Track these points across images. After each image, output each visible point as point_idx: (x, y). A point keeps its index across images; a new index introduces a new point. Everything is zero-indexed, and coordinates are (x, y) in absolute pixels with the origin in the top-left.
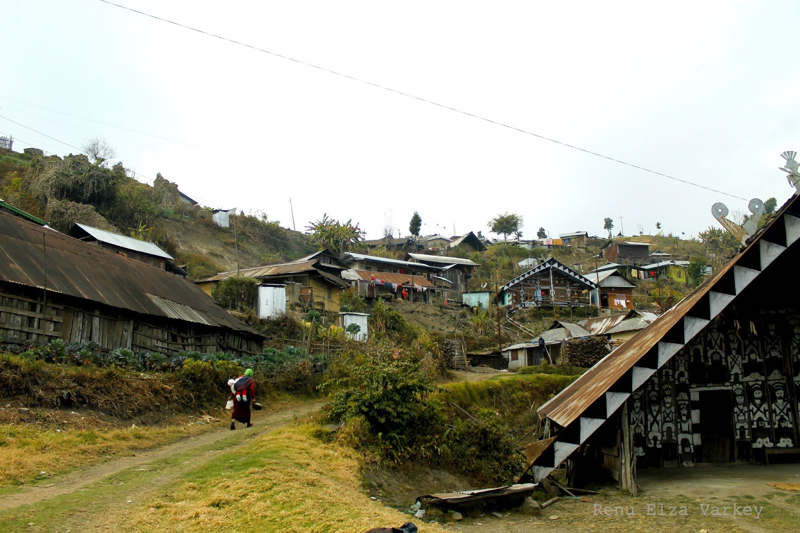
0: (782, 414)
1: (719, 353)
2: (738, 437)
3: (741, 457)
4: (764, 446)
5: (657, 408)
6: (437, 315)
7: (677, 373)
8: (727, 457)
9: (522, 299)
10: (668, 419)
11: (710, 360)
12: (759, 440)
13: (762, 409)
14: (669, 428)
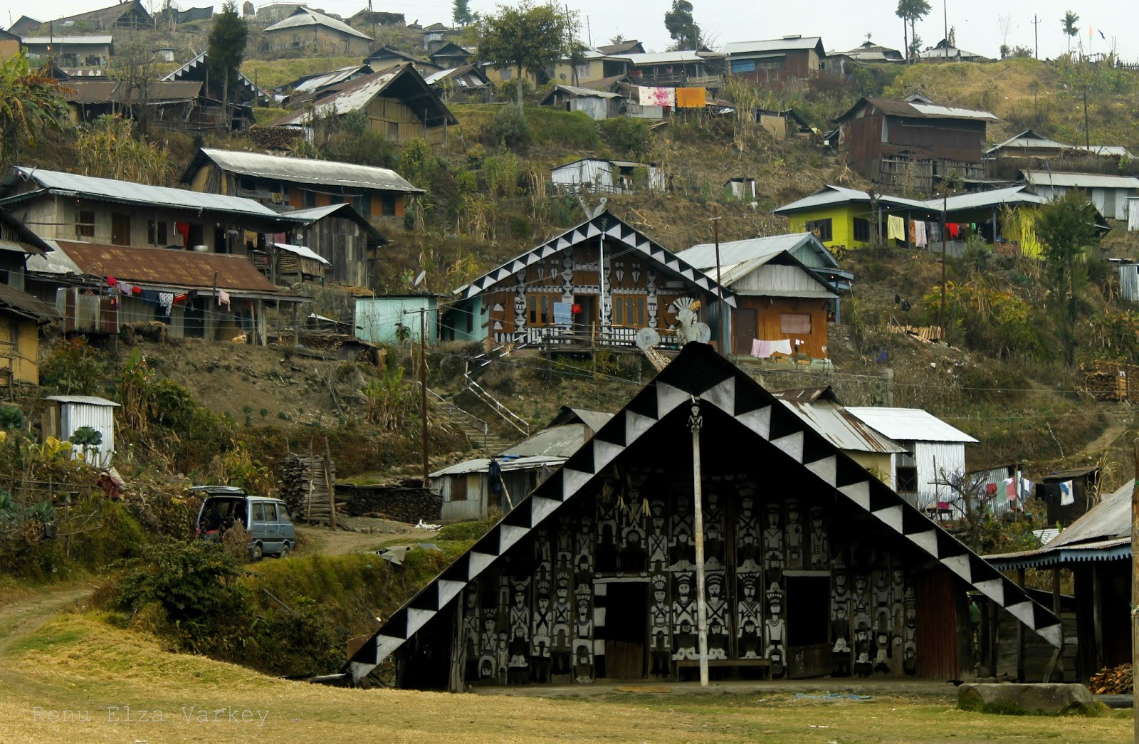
0: (715, 616)
1: (637, 532)
2: (654, 646)
3: (656, 671)
4: (686, 658)
5: (546, 604)
6: (276, 375)
7: (578, 558)
8: (640, 672)
9: (521, 321)
10: (561, 619)
11: (624, 541)
12: (682, 650)
13: (689, 609)
14: (561, 631)
